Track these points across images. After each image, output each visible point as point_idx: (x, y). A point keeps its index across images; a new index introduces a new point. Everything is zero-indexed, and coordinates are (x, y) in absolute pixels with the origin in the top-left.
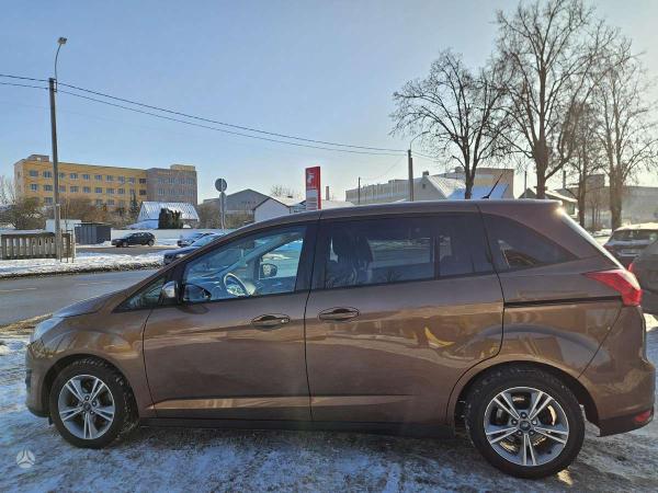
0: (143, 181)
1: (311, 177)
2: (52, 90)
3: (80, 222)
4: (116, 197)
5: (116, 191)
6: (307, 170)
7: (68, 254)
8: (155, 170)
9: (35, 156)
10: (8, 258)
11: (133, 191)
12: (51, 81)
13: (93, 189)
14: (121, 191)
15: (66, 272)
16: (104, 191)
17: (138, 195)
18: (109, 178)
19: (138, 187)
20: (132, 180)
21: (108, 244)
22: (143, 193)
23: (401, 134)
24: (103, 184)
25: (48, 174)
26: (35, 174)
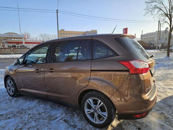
1: (124, 31)
2: (57, 13)
6: (123, 29)
9: (62, 30)
12: (57, 10)
18: (77, 34)
23: (148, 15)
25: (64, 34)
26: (61, 34)
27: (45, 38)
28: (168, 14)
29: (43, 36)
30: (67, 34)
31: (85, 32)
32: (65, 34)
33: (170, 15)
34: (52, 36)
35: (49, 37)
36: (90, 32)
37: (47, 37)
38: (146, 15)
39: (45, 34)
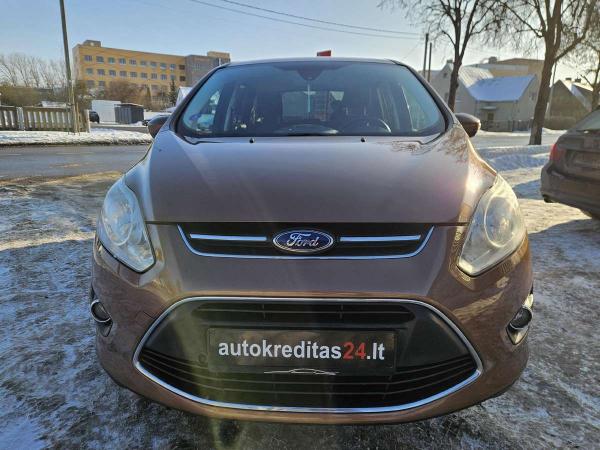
0: (182, 67)
3: (119, 103)
4: (159, 82)
5: (159, 77)
6: (318, 54)
7: (84, 129)
8: (193, 56)
9: (89, 42)
10: (31, 130)
11: (173, 78)
13: (139, 74)
14: (164, 77)
15: (69, 144)
16: (149, 77)
17: (177, 82)
18: (154, 64)
19: (179, 73)
20: (173, 66)
21: (139, 124)
22: (183, 79)
23: (392, 6)
24: (149, 70)
25: (100, 59)
26: (89, 58)
27: (17, 71)
28: (449, 7)
29: (9, 65)
30: (111, 60)
31: (186, 58)
32: (105, 60)
33: (457, 10)
34: (48, 63)
35: (38, 68)
36: (203, 57)
37: (28, 69)
38: (385, 6)
39: (16, 55)
